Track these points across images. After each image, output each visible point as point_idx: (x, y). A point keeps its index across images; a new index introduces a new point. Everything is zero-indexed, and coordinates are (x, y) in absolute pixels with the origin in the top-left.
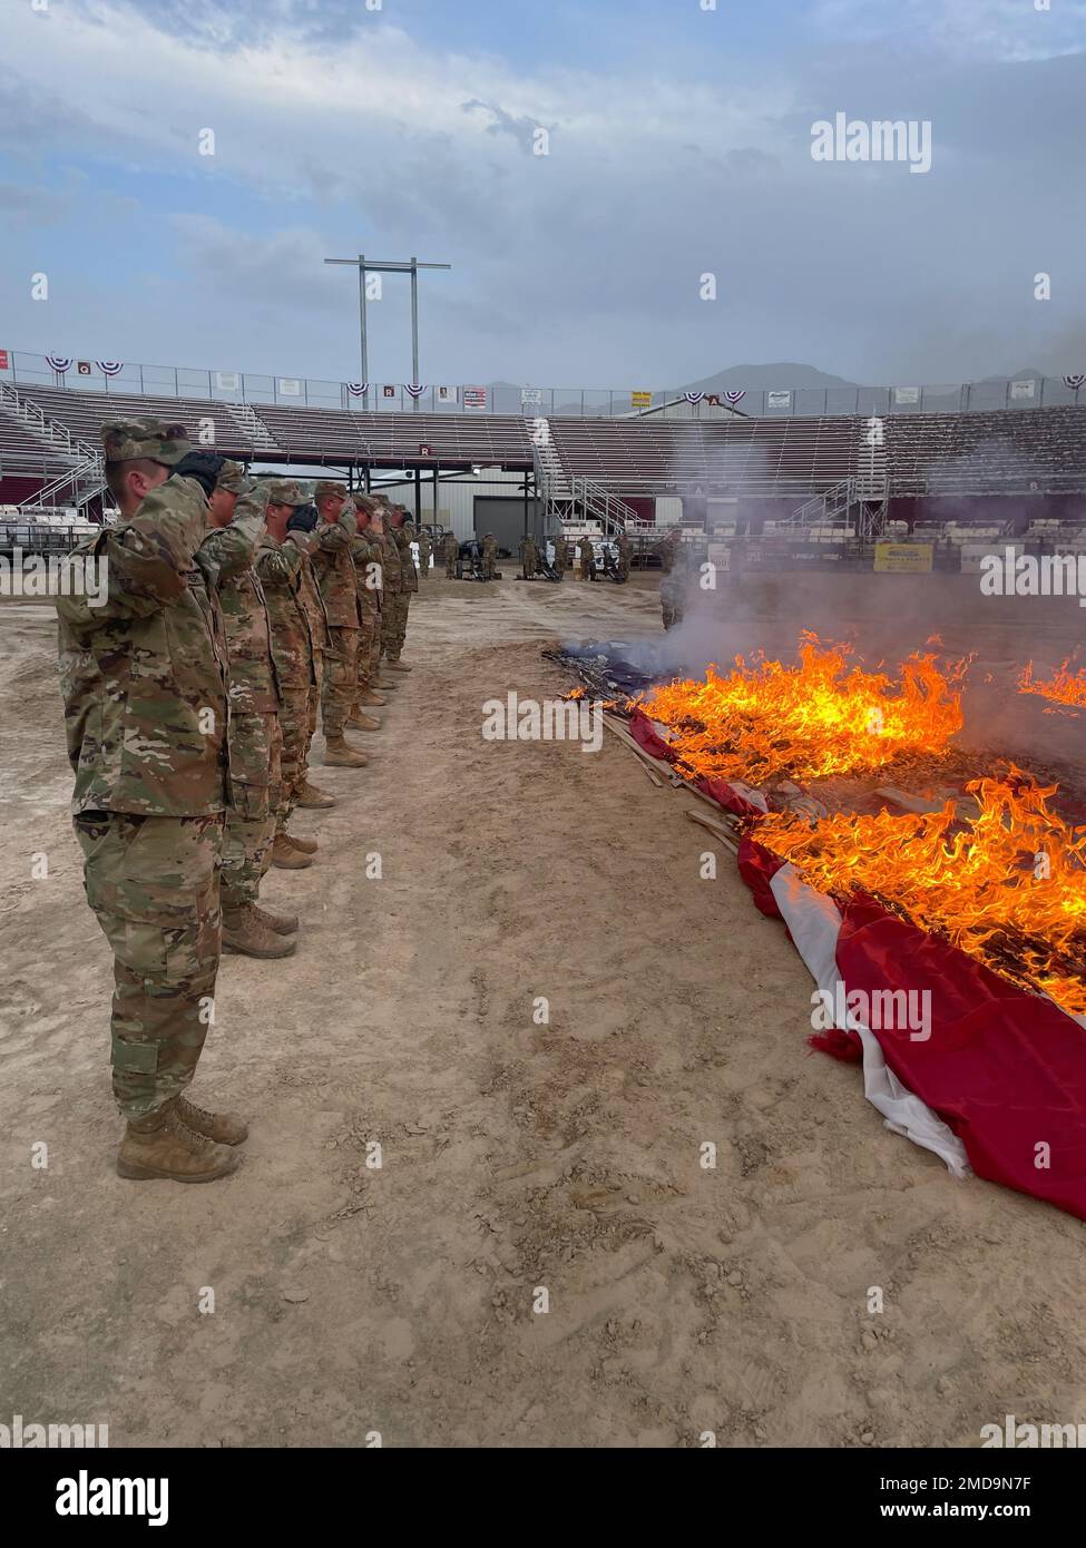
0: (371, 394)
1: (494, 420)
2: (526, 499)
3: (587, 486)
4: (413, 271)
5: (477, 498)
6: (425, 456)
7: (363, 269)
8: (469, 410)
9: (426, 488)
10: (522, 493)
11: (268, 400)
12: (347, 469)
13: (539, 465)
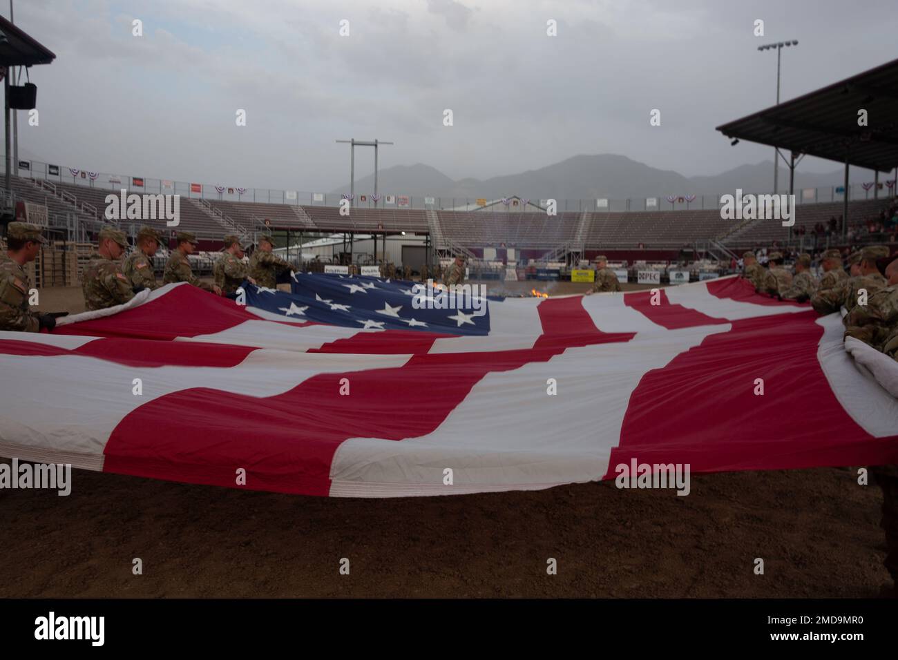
0: (355, 200)
1: (411, 212)
2: (427, 247)
3: (454, 243)
4: (376, 146)
5: (404, 247)
6: (380, 229)
7: (353, 145)
8: (400, 207)
9: (380, 243)
10: (425, 245)
11: (308, 204)
12: (343, 234)
13: (433, 234)
